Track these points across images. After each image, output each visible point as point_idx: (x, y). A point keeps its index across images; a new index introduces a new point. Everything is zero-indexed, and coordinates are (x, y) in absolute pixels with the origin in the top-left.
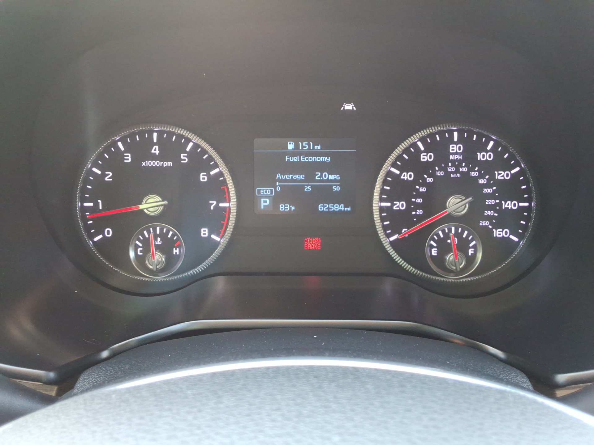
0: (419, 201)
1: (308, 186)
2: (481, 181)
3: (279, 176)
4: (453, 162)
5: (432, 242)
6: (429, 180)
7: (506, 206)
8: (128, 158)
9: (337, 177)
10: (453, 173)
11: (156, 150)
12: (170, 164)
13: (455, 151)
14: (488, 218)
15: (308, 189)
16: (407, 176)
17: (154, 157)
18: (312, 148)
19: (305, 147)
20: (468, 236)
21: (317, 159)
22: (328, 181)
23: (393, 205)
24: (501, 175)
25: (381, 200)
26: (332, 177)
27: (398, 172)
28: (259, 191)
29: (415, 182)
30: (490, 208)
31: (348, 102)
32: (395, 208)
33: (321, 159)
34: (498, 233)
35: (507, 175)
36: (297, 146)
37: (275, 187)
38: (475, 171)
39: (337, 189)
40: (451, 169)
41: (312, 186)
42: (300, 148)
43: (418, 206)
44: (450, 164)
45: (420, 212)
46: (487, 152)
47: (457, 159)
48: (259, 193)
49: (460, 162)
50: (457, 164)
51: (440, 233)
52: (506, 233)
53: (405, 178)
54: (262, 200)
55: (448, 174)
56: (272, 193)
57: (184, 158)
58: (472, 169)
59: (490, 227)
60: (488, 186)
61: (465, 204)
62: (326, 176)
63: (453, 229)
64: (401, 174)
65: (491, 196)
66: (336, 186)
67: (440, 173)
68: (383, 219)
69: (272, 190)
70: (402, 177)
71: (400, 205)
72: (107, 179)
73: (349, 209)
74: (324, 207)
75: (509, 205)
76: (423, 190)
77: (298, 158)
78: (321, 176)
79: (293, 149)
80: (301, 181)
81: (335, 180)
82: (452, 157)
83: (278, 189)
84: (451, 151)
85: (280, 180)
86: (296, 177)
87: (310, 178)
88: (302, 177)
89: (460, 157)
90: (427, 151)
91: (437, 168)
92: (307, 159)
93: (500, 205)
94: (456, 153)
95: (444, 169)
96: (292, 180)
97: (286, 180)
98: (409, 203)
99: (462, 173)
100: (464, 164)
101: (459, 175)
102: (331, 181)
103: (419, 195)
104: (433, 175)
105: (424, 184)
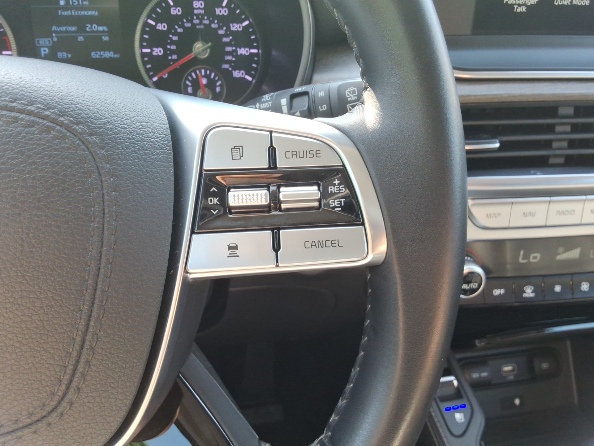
0: (173, 47)
1: (80, 36)
2: (221, 32)
3: (54, 28)
4: (197, 15)
5: (188, 83)
6: (180, 30)
7: (241, 53)
9: (105, 28)
10: (198, 24)
13: (197, 7)
14: (229, 62)
15: (81, 39)
16: (162, 27)
18: (81, 3)
19: (75, 3)
20: (215, 77)
21: (86, 13)
22: (98, 31)
23: (152, 51)
24: (235, 27)
25: (142, 47)
26: (101, 29)
27: (153, 23)
28: (38, 41)
29: (169, 31)
30: (229, 53)
32: (154, 53)
33: (90, 13)
34: (237, 74)
35: (240, 27)
36: (68, 2)
37: (52, 37)
38: (215, 23)
39: (106, 39)
40: (196, 21)
41: (84, 37)
42: (71, 3)
43: (172, 52)
44: (195, 17)
45: (175, 57)
46: (223, 7)
47: (200, 13)
48: (38, 43)
49: (203, 16)
50: (200, 17)
51: (193, 75)
52: (242, 74)
53: (160, 28)
54: (42, 49)
55: (194, 25)
56: (49, 43)
58: (212, 22)
59: (230, 69)
60: (226, 35)
61: (206, 49)
62: (95, 27)
63: (203, 71)
64: (156, 25)
65: (229, 44)
66: (105, 36)
67: (188, 25)
68: (145, 63)
69: (49, 41)
70: (158, 28)
71: (158, 51)
73: (117, 56)
74: (96, 54)
75: (243, 51)
76: (175, 38)
77: (69, 12)
78: (91, 28)
79: (65, 5)
80: (74, 32)
81: (104, 32)
82: (196, 12)
83: (55, 39)
84: (195, 6)
85: (55, 32)
86: (70, 29)
87: (82, 29)
88: (74, 29)
89: (202, 12)
90: (175, 6)
91: (185, 21)
92: (78, 13)
93: (236, 51)
94: (199, 8)
95: (191, 21)
96: (66, 32)
97: (61, 32)
98: (165, 50)
99: (205, 25)
100: (206, 18)
101: (202, 27)
102: (101, 32)
103: (173, 42)
104: (182, 26)
105: (176, 34)
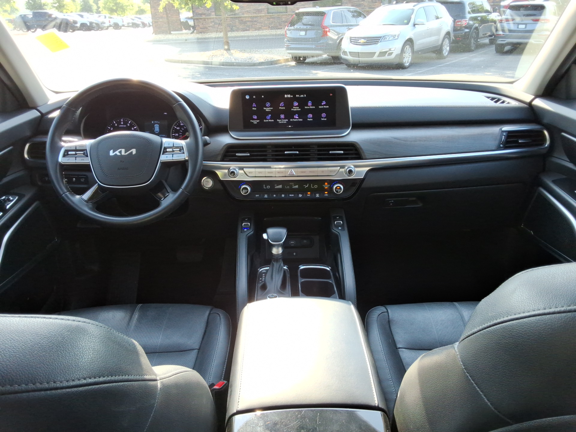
0: (181, 134)
6: (183, 129)
8: (116, 125)
11: (122, 123)
12: (125, 126)
16: (178, 128)
17: (122, 125)
18: (157, 122)
25: (172, 134)
29: (180, 129)
31: (165, 113)
32: (176, 135)
36: (154, 122)
43: (181, 135)
45: (181, 136)
57: (129, 125)
67: (185, 128)
72: (111, 129)
73: (166, 136)
76: (181, 131)
90: (182, 123)
98: (179, 134)
103: (181, 132)
104: (183, 128)
105: (182, 130)
